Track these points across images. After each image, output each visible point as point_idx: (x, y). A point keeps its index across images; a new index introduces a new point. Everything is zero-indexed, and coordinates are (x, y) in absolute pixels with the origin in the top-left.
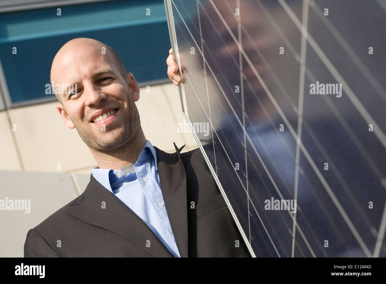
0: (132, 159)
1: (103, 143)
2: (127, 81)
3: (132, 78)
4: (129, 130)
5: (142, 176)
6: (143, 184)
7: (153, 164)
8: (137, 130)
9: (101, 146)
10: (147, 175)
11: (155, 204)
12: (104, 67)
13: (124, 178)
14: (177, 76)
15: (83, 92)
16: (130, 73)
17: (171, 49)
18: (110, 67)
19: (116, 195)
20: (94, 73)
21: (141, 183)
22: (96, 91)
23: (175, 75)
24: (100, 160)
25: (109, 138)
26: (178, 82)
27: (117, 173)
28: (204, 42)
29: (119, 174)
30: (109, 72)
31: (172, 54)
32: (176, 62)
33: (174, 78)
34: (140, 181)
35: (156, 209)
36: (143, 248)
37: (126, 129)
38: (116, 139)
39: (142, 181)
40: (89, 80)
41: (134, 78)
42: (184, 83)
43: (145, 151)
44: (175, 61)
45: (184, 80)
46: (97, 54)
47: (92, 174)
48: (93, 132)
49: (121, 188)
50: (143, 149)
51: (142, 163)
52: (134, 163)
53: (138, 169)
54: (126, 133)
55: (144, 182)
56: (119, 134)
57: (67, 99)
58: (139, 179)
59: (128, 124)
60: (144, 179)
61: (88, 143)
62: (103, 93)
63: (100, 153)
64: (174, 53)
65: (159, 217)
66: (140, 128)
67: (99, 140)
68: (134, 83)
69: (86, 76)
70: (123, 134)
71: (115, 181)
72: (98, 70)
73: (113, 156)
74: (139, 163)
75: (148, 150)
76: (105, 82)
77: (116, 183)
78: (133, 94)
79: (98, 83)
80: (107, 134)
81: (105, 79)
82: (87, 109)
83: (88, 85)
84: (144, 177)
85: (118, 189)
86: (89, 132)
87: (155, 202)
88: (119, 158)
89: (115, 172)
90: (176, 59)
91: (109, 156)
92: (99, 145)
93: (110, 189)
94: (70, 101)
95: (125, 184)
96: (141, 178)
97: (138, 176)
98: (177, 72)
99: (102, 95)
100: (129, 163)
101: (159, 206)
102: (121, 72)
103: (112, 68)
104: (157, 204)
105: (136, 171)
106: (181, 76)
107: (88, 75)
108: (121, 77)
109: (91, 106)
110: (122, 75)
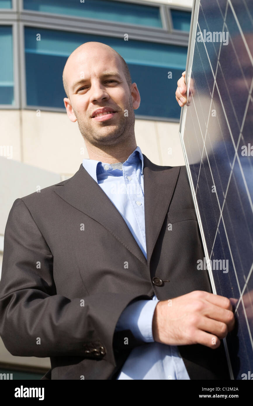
0: (121, 158)
1: (98, 135)
2: (130, 89)
3: (135, 88)
4: (122, 130)
5: (128, 175)
6: (127, 182)
7: (139, 167)
8: (130, 134)
9: (96, 139)
10: (132, 176)
11: (134, 202)
12: (112, 70)
13: (110, 171)
14: (184, 97)
15: (90, 89)
16: (135, 83)
17: (185, 71)
18: (118, 71)
19: (100, 185)
20: (102, 74)
21: (125, 181)
22: (101, 90)
23: (182, 97)
24: (93, 153)
25: (104, 131)
26: (183, 103)
27: (105, 165)
28: (220, 65)
29: (106, 166)
30: (116, 76)
31: (184, 76)
32: (186, 85)
33: (180, 98)
34: (125, 178)
35: (133, 206)
36: (114, 235)
37: (120, 128)
38: (109, 134)
39: (126, 179)
40: (97, 79)
41: (137, 88)
42: (188, 106)
43: (135, 155)
44: (186, 83)
45: (189, 103)
46: (108, 58)
47: (82, 164)
48: (92, 126)
49: (105, 180)
50: (134, 152)
51: (129, 164)
52: (122, 162)
53: (125, 169)
54: (119, 132)
55: (128, 181)
56: (113, 130)
57: (75, 93)
58: (124, 176)
59: (123, 125)
60: (129, 178)
61: (85, 136)
62: (107, 93)
63: (94, 147)
64: (186, 76)
65: (135, 214)
66: (133, 133)
67: (95, 133)
68: (137, 92)
69: (95, 75)
70: (116, 131)
71: (102, 173)
72: (106, 71)
73: (105, 152)
74: (127, 164)
75: (138, 154)
76: (111, 84)
77: (102, 174)
78: (134, 102)
79: (105, 83)
80: (103, 127)
81: (112, 81)
82: (91, 104)
83: (95, 83)
84: (129, 176)
85: (102, 181)
86: (88, 125)
87: (134, 199)
88: (110, 154)
89: (103, 165)
90: (186, 82)
91: (101, 151)
92: (94, 138)
93: (96, 179)
94: (77, 95)
95: (110, 177)
96: (126, 176)
97: (124, 174)
98: (185, 94)
99: (106, 94)
100: (118, 161)
101: (136, 204)
102: (126, 79)
103: (119, 72)
104: (136, 202)
105: (123, 169)
106: (187, 98)
107: (97, 75)
108: (126, 83)
109: (95, 102)
110: (127, 81)
